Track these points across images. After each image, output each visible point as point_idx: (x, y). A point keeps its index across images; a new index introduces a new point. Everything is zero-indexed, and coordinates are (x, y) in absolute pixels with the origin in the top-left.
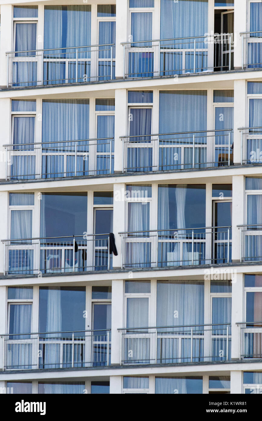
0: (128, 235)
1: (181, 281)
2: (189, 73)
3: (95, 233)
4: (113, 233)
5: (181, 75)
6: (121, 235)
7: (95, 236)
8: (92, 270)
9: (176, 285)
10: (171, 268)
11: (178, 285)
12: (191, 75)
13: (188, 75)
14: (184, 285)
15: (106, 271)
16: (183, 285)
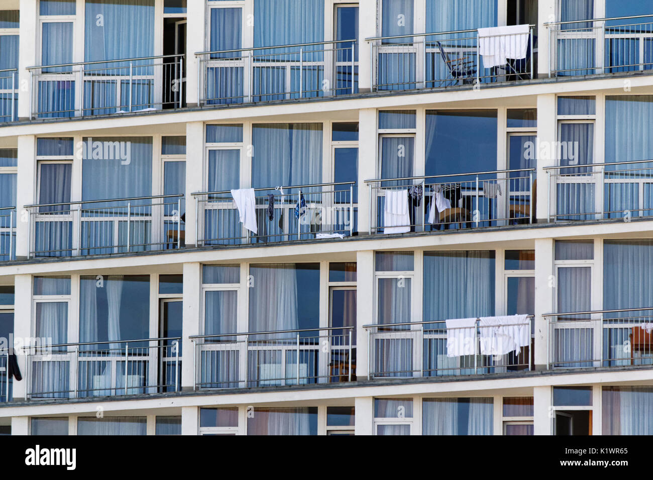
1: (114, 418)
2: (122, 112)
5: (111, 116)
9: (107, 423)
10: (95, 399)
12: (124, 115)
13: (121, 115)
14: (118, 423)
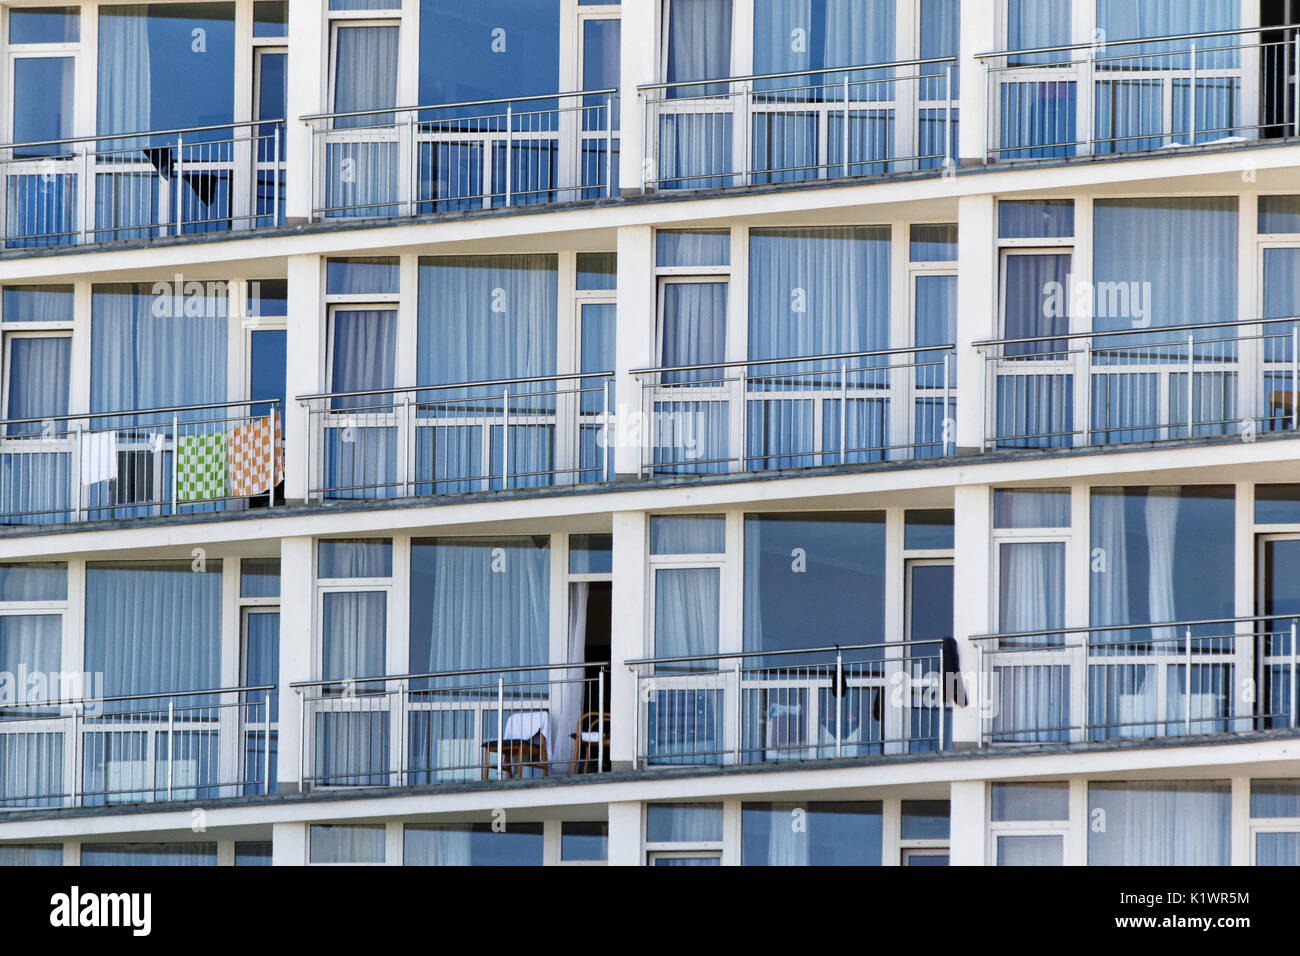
0: (1002, 644)
1: (1163, 783)
2: (1176, 145)
3: (909, 637)
4: (955, 638)
5: (1152, 153)
6: (977, 642)
7: (909, 648)
8: (900, 751)
9: (1149, 793)
10: (1125, 744)
11: (1155, 794)
12: (1180, 151)
13: (1173, 151)
14: (1172, 793)
15: (933, 754)
16: (1169, 795)
